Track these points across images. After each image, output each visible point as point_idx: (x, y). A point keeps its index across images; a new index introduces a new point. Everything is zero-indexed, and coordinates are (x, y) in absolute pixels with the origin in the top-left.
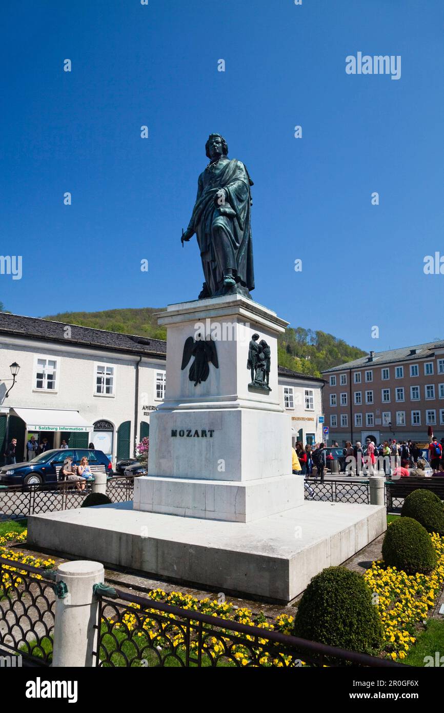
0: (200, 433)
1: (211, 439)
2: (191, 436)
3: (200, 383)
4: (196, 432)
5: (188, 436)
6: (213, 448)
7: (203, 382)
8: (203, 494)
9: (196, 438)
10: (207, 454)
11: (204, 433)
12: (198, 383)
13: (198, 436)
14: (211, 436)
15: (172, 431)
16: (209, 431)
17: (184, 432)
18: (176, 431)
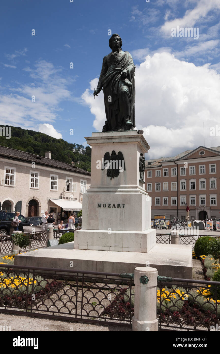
0: (116, 206)
1: (123, 209)
2: (111, 207)
3: (114, 178)
4: (114, 205)
5: (109, 207)
6: (124, 214)
7: (115, 178)
8: (121, 238)
9: (114, 208)
10: (121, 217)
11: (119, 206)
12: (113, 178)
13: (115, 207)
14: (123, 207)
15: (98, 204)
16: (122, 205)
17: (106, 205)
18: (101, 204)
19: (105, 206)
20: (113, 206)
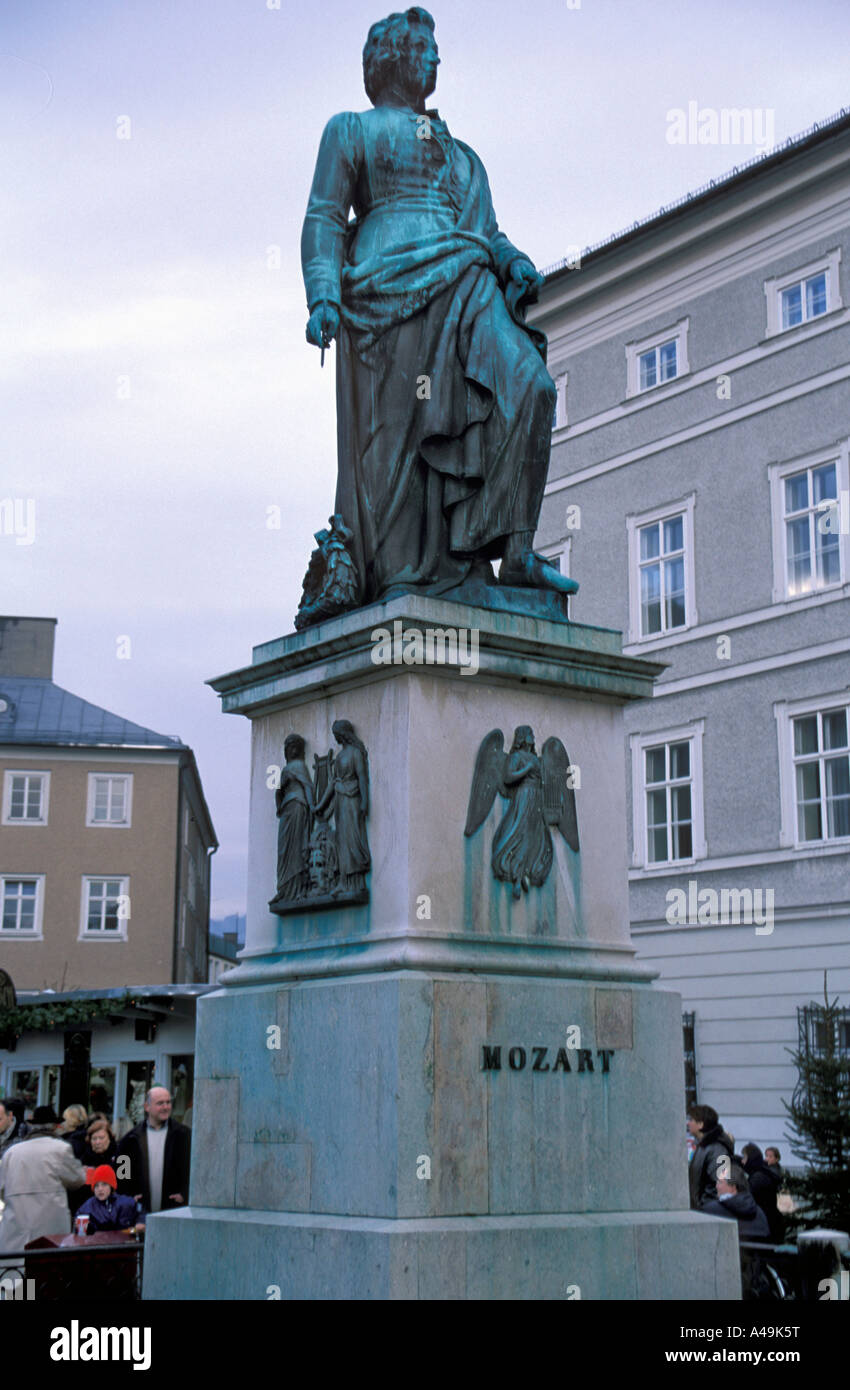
0: (573, 1060)
1: (605, 1080)
2: (547, 1069)
4: (562, 1058)
5: (536, 1067)
6: (610, 1109)
9: (562, 1074)
10: (594, 1128)
11: (584, 1061)
13: (567, 1070)
14: (606, 1068)
15: (486, 1049)
16: (599, 1053)
17: (522, 1052)
18: (498, 1050)
19: (517, 1063)
20: (558, 1061)
